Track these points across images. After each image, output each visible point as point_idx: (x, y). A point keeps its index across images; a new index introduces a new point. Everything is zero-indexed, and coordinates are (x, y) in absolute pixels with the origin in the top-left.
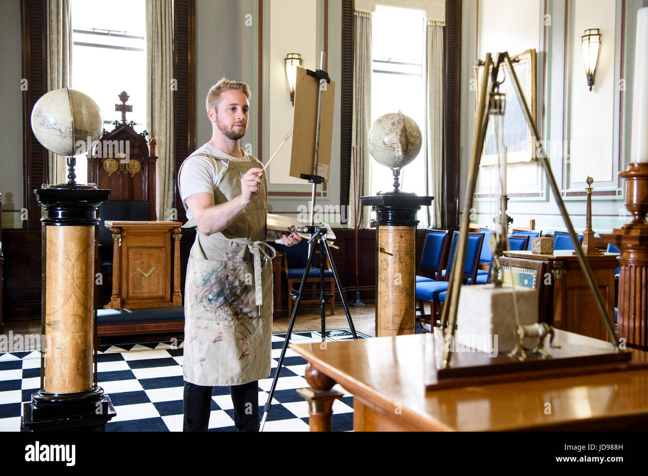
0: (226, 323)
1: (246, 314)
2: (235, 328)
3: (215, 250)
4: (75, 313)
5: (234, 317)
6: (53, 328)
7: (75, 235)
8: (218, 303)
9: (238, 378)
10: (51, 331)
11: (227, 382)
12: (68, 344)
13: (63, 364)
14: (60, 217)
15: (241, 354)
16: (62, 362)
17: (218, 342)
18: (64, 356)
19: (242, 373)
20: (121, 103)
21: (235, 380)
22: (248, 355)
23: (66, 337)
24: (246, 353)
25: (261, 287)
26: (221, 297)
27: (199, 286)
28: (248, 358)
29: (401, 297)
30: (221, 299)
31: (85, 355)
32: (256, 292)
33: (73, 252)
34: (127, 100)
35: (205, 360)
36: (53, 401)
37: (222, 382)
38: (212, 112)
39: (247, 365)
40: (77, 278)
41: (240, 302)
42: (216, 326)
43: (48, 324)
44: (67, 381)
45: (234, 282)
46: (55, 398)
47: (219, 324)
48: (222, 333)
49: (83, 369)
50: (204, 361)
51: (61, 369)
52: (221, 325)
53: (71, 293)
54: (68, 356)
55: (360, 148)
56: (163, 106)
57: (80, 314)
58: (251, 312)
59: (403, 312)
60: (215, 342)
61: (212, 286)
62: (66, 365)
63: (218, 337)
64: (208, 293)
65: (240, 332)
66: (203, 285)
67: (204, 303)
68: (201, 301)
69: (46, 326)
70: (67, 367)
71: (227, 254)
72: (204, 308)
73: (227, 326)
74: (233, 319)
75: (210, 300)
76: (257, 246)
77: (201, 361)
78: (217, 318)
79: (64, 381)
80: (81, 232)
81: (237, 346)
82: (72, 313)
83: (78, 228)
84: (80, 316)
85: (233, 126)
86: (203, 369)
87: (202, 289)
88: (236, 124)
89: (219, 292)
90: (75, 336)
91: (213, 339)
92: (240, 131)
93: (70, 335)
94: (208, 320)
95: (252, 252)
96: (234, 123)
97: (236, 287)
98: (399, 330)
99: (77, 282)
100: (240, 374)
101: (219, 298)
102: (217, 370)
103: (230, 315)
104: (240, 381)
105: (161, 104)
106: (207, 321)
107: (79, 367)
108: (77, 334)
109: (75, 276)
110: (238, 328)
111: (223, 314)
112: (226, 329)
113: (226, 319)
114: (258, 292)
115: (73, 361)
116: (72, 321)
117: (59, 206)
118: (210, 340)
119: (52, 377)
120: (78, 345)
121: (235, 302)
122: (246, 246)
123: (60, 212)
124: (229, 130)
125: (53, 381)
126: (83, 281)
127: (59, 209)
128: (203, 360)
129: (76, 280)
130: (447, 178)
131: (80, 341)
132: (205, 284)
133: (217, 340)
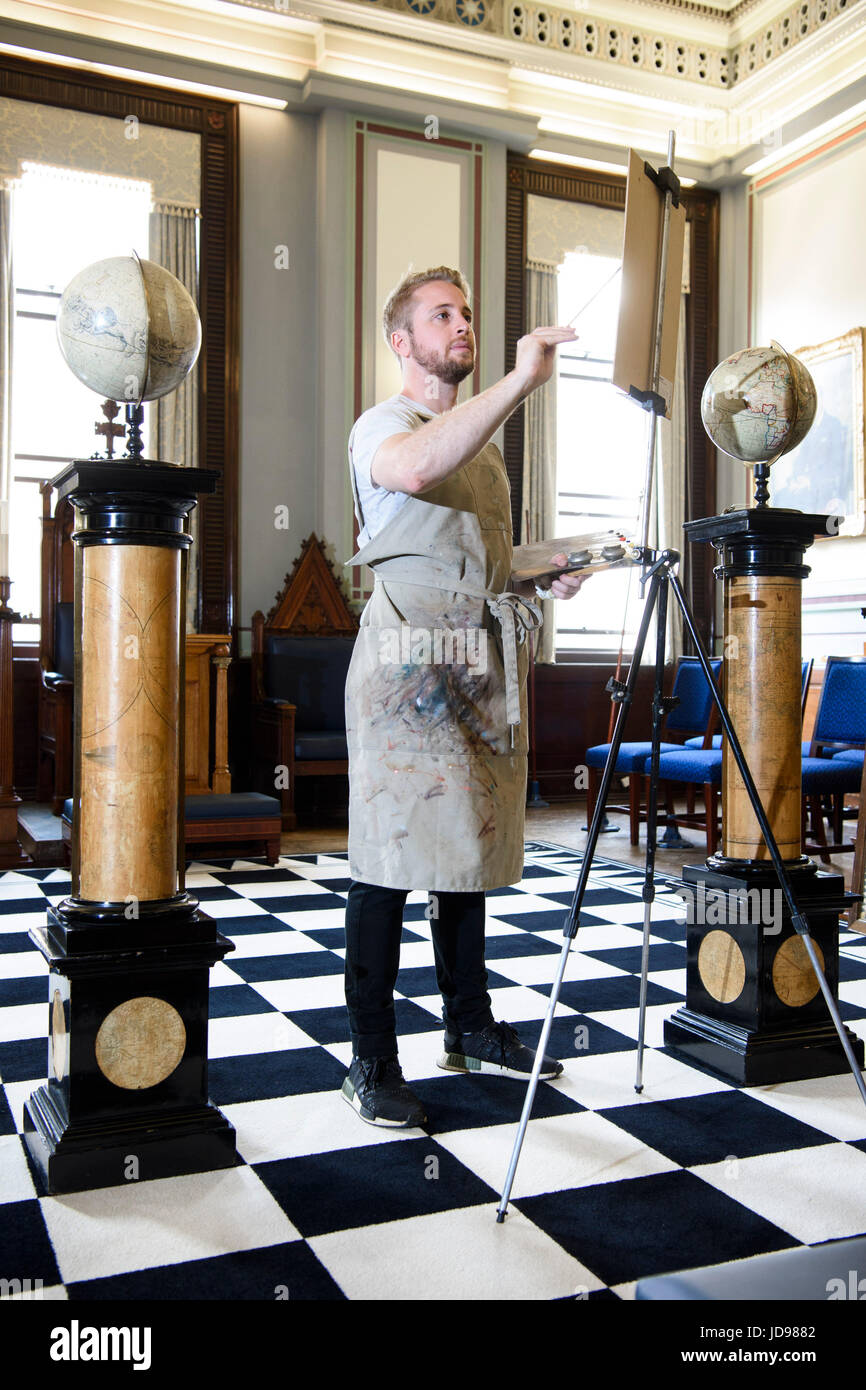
0: (452, 758)
1: (486, 744)
2: (471, 770)
3: (419, 610)
4: (146, 732)
5: (467, 746)
6: (101, 764)
7: (146, 564)
8: (435, 716)
9: (476, 876)
10: (96, 770)
11: (453, 884)
12: (133, 797)
13: (123, 838)
14: (113, 524)
15: (482, 826)
16: (121, 835)
17: (435, 798)
18: (125, 821)
19: (484, 866)
20: (104, 420)
21: (470, 881)
22: (494, 829)
23: (129, 781)
24: (491, 825)
25: (517, 686)
26: (443, 702)
27: (394, 680)
28: (494, 835)
29: (779, 722)
30: (442, 708)
31: (165, 823)
32: (508, 696)
33: (143, 603)
34: (116, 415)
35: (407, 835)
36: (101, 916)
37: (443, 884)
38: (399, 336)
39: (491, 850)
40: (151, 657)
41: (476, 715)
42: (430, 764)
43: (88, 756)
44: (131, 874)
45: (462, 674)
46: (104, 910)
47: (436, 760)
48: (443, 780)
49: (162, 852)
50: (405, 838)
51: (119, 849)
52: (441, 763)
53: (138, 689)
54: (133, 823)
55: (537, 515)
56: (179, 430)
57: (157, 734)
58: (496, 740)
59: (783, 754)
60: (428, 797)
61: (423, 681)
62: (129, 841)
63: (435, 788)
64: (414, 694)
65: (479, 780)
66: (404, 679)
67: (405, 715)
68: (398, 712)
69: (84, 759)
70: (132, 846)
71: (446, 616)
72: (404, 726)
73: (453, 765)
74: (465, 751)
75: (418, 709)
76: (507, 601)
77: (399, 837)
78: (432, 747)
79: (125, 876)
80: (159, 558)
81: (473, 809)
82: (141, 731)
83: (153, 550)
84: (158, 740)
85: (449, 349)
86: (402, 856)
87: (402, 687)
88: (454, 344)
89: (436, 692)
90: (147, 779)
91: (425, 790)
92: (464, 356)
93: (136, 778)
94: (414, 750)
95: (495, 614)
96: (451, 343)
97: (466, 685)
98: (774, 790)
99: (150, 664)
100: (479, 867)
101: (436, 705)
102: (434, 858)
103: (460, 742)
104: (479, 883)
105: (175, 426)
106: (411, 754)
107: (155, 846)
108: (151, 777)
109: (147, 652)
110: (476, 770)
111: (445, 739)
112: (452, 770)
113: (452, 750)
114: (512, 698)
115: (144, 833)
116: (140, 747)
117: (111, 504)
118: (419, 793)
119: (100, 866)
120: (152, 799)
121: (468, 715)
122: (483, 602)
123: (113, 517)
124: (442, 359)
125: (102, 876)
126: (161, 663)
127: (111, 508)
128: (404, 834)
129: (148, 660)
130: (694, 573)
131: (156, 793)
132: (406, 677)
133: (433, 793)
